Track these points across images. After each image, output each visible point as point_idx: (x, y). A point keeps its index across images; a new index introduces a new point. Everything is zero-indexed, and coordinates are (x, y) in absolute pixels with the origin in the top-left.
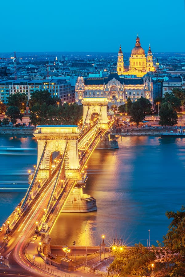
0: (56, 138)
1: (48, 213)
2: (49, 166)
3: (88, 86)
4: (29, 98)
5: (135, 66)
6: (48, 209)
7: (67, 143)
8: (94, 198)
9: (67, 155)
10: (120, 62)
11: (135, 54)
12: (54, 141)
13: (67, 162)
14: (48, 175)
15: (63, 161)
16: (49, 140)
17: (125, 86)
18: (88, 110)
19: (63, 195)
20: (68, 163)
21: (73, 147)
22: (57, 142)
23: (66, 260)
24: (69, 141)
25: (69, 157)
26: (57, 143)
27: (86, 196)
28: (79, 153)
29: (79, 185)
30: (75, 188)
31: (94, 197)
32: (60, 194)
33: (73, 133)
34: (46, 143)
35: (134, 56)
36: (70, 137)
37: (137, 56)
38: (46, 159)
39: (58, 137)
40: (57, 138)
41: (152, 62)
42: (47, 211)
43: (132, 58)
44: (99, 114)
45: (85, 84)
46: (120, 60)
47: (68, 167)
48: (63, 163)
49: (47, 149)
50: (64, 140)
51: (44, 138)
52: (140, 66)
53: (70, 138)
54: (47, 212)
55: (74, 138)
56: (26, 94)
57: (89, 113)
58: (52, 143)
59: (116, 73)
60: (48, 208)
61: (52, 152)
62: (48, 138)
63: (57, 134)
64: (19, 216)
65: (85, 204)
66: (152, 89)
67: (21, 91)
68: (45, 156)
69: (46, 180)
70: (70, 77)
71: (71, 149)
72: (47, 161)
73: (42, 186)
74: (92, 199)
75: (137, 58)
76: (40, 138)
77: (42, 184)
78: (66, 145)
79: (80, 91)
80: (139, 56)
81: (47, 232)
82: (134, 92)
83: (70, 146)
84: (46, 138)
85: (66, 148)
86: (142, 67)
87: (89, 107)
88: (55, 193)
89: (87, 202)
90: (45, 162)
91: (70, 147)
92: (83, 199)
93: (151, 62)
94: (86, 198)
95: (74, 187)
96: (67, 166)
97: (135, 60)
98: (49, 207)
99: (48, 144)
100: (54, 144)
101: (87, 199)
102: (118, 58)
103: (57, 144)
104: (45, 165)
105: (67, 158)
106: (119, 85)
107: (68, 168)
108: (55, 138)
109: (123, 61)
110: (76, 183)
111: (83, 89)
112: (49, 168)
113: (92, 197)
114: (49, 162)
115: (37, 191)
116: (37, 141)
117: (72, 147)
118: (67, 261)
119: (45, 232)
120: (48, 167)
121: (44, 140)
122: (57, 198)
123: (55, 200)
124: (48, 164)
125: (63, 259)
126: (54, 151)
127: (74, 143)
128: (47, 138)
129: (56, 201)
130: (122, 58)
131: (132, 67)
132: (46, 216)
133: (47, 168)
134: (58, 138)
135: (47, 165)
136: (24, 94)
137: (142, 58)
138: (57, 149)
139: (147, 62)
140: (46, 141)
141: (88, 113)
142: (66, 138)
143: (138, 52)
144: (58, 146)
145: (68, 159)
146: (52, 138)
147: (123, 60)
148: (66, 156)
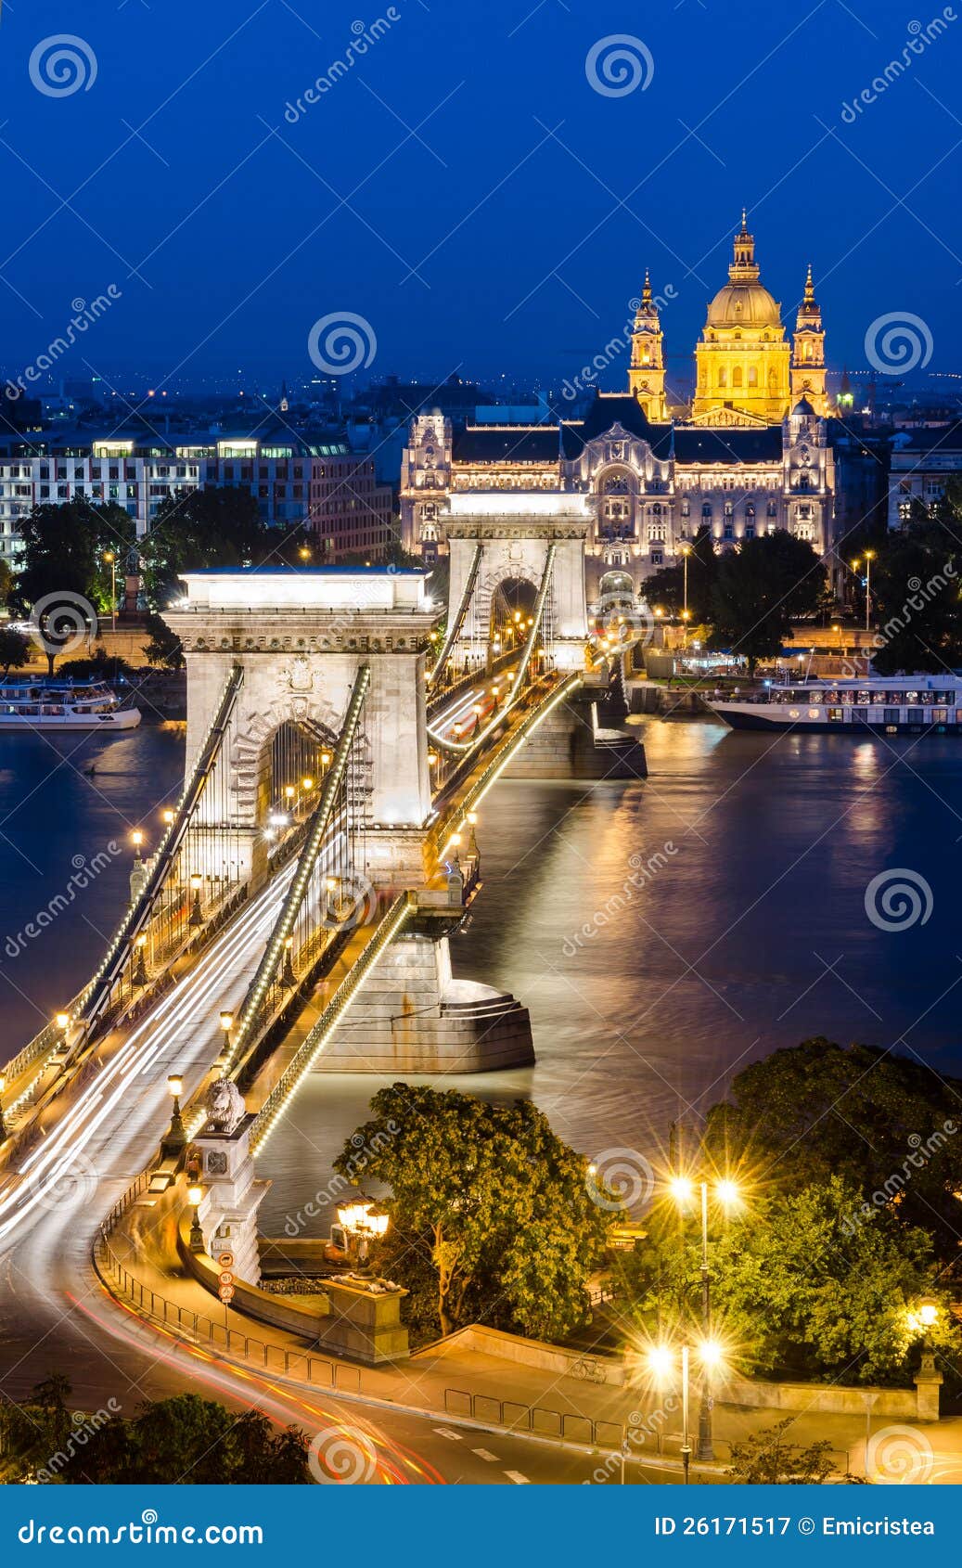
0: (294, 643)
1: (247, 1049)
2: (251, 809)
3: (473, 466)
4: (142, 527)
5: (729, 393)
6: (244, 1026)
7: (362, 669)
8: (518, 1005)
9: (362, 744)
10: (645, 367)
11: (730, 326)
12: (285, 659)
13: (362, 783)
14: (248, 864)
15: (340, 768)
16: (257, 650)
17: (677, 466)
18: (477, 563)
19: (338, 966)
20: (369, 790)
21: (398, 692)
22: (301, 665)
23: (358, 1287)
24: (373, 658)
25: (372, 753)
26: (300, 671)
27: (472, 991)
28: (432, 759)
29: (431, 919)
30: (409, 936)
31: (517, 998)
32: (320, 953)
33: (397, 609)
34: (239, 669)
35: (723, 335)
36: (382, 636)
37: (738, 337)
38: (233, 763)
39: (305, 631)
40: (301, 642)
41: (822, 367)
42: (241, 1032)
43: (709, 346)
44: (537, 583)
45: (455, 458)
46: (646, 359)
47: (364, 816)
48: (337, 775)
49: (245, 703)
50: (346, 651)
51: (224, 641)
52: (755, 392)
53: (377, 641)
54: (238, 1039)
55: (402, 642)
56: (123, 503)
57: (482, 579)
58: (272, 670)
59: (631, 395)
60: (248, 1019)
61: (274, 722)
62: (249, 641)
63: (303, 618)
64: (70, 1064)
65: (468, 1037)
66: (826, 487)
67: (97, 491)
68: (229, 746)
69: (236, 890)
70: (372, 429)
71: (387, 709)
72: (242, 775)
73: (210, 916)
74: (506, 1008)
75: (737, 345)
76: (200, 641)
77: (212, 904)
78: (359, 681)
79: (425, 492)
80: (751, 335)
81: (236, 1137)
82: (729, 504)
83: (379, 687)
84: (236, 641)
85: (354, 699)
86: (765, 394)
87: (481, 547)
88: (289, 943)
89: (479, 1027)
90: (230, 784)
91: (377, 694)
92: (457, 1006)
93: (816, 367)
94: (470, 1001)
95: (403, 930)
96: (359, 811)
97: (728, 360)
98: (251, 1012)
99: (246, 674)
100: (285, 677)
101: (475, 1004)
102: (635, 345)
103: (300, 678)
104: (233, 799)
105: (360, 763)
106: (642, 464)
107: (369, 822)
108: (288, 639)
109: (660, 364)
110: (410, 908)
111: (441, 483)
112: (251, 821)
113: (509, 998)
114: (251, 783)
115: (181, 940)
116: (186, 655)
117: (389, 693)
118: (367, 1289)
119: (228, 1138)
120: (247, 816)
121: (225, 651)
122: (302, 975)
123: (288, 980)
124: (250, 796)
125: (337, 1281)
126: (287, 715)
127: (403, 671)
128: (243, 643)
129: (295, 989)
130: (658, 349)
131: (709, 395)
132: (234, 1064)
133: (241, 821)
134: (307, 642)
135: (242, 803)
136: (113, 505)
137: (766, 345)
138: (300, 706)
139: (791, 367)
140: (232, 655)
141: (474, 575)
142: (353, 642)
143: (746, 315)
144: (309, 690)
145: (368, 763)
146: (275, 641)
147: (659, 357)
148: (358, 750)
